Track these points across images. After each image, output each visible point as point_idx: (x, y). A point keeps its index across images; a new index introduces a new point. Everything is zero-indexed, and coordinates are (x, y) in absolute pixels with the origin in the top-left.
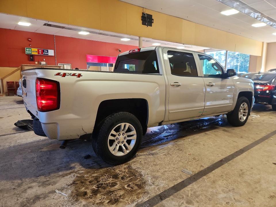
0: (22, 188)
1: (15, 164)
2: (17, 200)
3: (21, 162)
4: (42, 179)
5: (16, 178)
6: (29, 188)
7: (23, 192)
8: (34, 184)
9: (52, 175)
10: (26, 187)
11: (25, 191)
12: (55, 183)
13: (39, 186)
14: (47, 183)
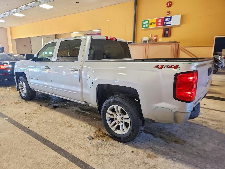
0: (218, 126)
1: (215, 143)
2: (222, 124)
3: (209, 142)
4: (204, 125)
5: (219, 133)
6: (214, 125)
7: (218, 125)
8: (211, 125)
9: (197, 123)
10: (215, 126)
11: (217, 125)
12: (200, 120)
13: (209, 123)
14: (204, 122)
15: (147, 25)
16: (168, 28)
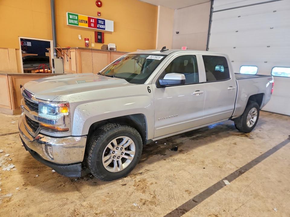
15: (76, 22)
16: (101, 33)
